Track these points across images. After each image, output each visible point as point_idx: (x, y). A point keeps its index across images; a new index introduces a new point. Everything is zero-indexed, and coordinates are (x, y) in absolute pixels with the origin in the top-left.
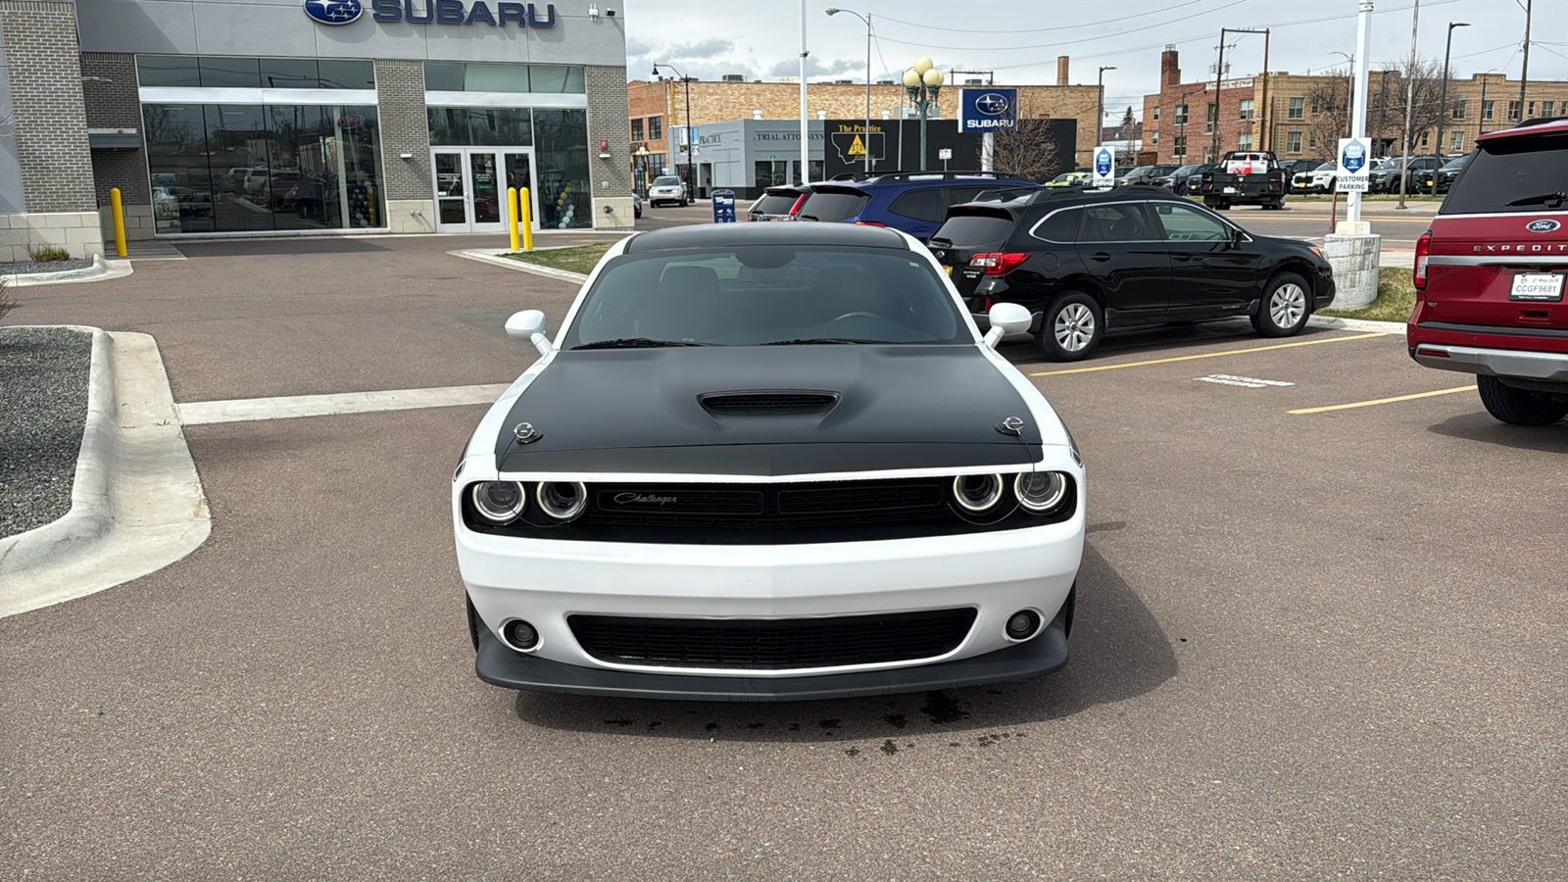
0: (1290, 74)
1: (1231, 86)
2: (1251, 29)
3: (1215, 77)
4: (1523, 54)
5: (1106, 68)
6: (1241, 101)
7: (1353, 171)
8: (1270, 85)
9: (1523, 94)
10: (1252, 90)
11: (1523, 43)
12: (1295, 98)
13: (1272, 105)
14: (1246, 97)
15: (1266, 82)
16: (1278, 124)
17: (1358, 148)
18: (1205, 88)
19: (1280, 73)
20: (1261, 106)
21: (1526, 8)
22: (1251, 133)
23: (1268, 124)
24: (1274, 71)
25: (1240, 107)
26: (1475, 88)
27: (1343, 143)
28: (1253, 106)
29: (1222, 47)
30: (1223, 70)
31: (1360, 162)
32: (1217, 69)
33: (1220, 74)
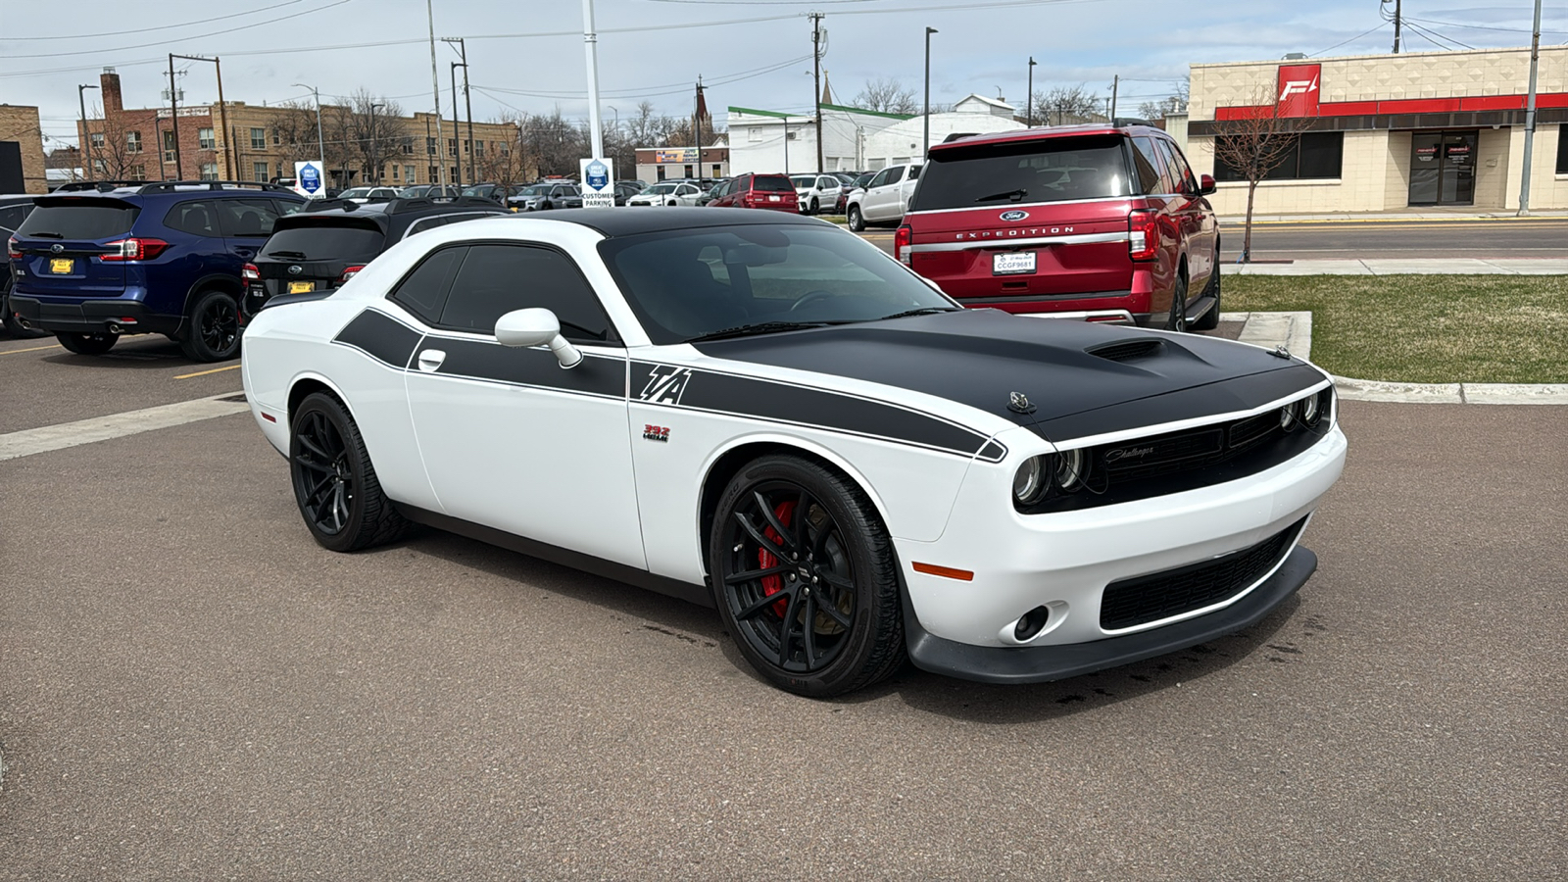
0: (247, 104)
1: (185, 114)
2: (200, 57)
3: (169, 104)
4: (465, 96)
5: (86, 86)
6: (200, 129)
7: (598, 189)
8: (228, 115)
9: (471, 132)
10: (209, 118)
11: (463, 87)
12: (255, 129)
13: (234, 134)
14: (204, 126)
15: (223, 111)
16: (242, 154)
17: (600, 167)
18: (157, 115)
19: (237, 103)
20: (222, 135)
21: (461, 54)
22: (215, 163)
23: (232, 154)
24: (230, 101)
25: (199, 135)
26: (418, 126)
27: (584, 163)
28: (214, 135)
29: (172, 73)
30: (177, 97)
31: (604, 180)
32: (170, 95)
33: (174, 101)
